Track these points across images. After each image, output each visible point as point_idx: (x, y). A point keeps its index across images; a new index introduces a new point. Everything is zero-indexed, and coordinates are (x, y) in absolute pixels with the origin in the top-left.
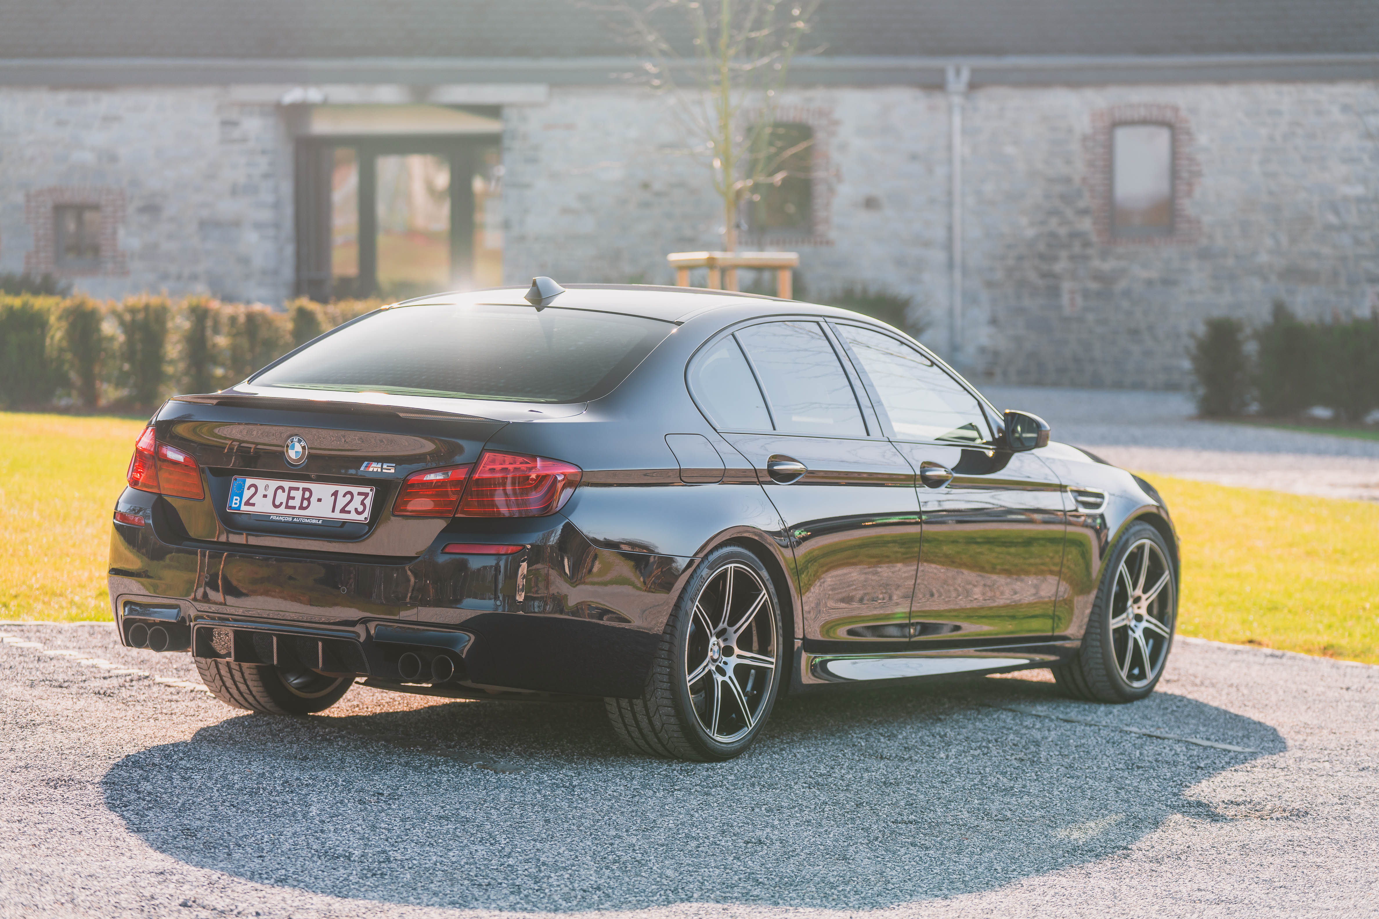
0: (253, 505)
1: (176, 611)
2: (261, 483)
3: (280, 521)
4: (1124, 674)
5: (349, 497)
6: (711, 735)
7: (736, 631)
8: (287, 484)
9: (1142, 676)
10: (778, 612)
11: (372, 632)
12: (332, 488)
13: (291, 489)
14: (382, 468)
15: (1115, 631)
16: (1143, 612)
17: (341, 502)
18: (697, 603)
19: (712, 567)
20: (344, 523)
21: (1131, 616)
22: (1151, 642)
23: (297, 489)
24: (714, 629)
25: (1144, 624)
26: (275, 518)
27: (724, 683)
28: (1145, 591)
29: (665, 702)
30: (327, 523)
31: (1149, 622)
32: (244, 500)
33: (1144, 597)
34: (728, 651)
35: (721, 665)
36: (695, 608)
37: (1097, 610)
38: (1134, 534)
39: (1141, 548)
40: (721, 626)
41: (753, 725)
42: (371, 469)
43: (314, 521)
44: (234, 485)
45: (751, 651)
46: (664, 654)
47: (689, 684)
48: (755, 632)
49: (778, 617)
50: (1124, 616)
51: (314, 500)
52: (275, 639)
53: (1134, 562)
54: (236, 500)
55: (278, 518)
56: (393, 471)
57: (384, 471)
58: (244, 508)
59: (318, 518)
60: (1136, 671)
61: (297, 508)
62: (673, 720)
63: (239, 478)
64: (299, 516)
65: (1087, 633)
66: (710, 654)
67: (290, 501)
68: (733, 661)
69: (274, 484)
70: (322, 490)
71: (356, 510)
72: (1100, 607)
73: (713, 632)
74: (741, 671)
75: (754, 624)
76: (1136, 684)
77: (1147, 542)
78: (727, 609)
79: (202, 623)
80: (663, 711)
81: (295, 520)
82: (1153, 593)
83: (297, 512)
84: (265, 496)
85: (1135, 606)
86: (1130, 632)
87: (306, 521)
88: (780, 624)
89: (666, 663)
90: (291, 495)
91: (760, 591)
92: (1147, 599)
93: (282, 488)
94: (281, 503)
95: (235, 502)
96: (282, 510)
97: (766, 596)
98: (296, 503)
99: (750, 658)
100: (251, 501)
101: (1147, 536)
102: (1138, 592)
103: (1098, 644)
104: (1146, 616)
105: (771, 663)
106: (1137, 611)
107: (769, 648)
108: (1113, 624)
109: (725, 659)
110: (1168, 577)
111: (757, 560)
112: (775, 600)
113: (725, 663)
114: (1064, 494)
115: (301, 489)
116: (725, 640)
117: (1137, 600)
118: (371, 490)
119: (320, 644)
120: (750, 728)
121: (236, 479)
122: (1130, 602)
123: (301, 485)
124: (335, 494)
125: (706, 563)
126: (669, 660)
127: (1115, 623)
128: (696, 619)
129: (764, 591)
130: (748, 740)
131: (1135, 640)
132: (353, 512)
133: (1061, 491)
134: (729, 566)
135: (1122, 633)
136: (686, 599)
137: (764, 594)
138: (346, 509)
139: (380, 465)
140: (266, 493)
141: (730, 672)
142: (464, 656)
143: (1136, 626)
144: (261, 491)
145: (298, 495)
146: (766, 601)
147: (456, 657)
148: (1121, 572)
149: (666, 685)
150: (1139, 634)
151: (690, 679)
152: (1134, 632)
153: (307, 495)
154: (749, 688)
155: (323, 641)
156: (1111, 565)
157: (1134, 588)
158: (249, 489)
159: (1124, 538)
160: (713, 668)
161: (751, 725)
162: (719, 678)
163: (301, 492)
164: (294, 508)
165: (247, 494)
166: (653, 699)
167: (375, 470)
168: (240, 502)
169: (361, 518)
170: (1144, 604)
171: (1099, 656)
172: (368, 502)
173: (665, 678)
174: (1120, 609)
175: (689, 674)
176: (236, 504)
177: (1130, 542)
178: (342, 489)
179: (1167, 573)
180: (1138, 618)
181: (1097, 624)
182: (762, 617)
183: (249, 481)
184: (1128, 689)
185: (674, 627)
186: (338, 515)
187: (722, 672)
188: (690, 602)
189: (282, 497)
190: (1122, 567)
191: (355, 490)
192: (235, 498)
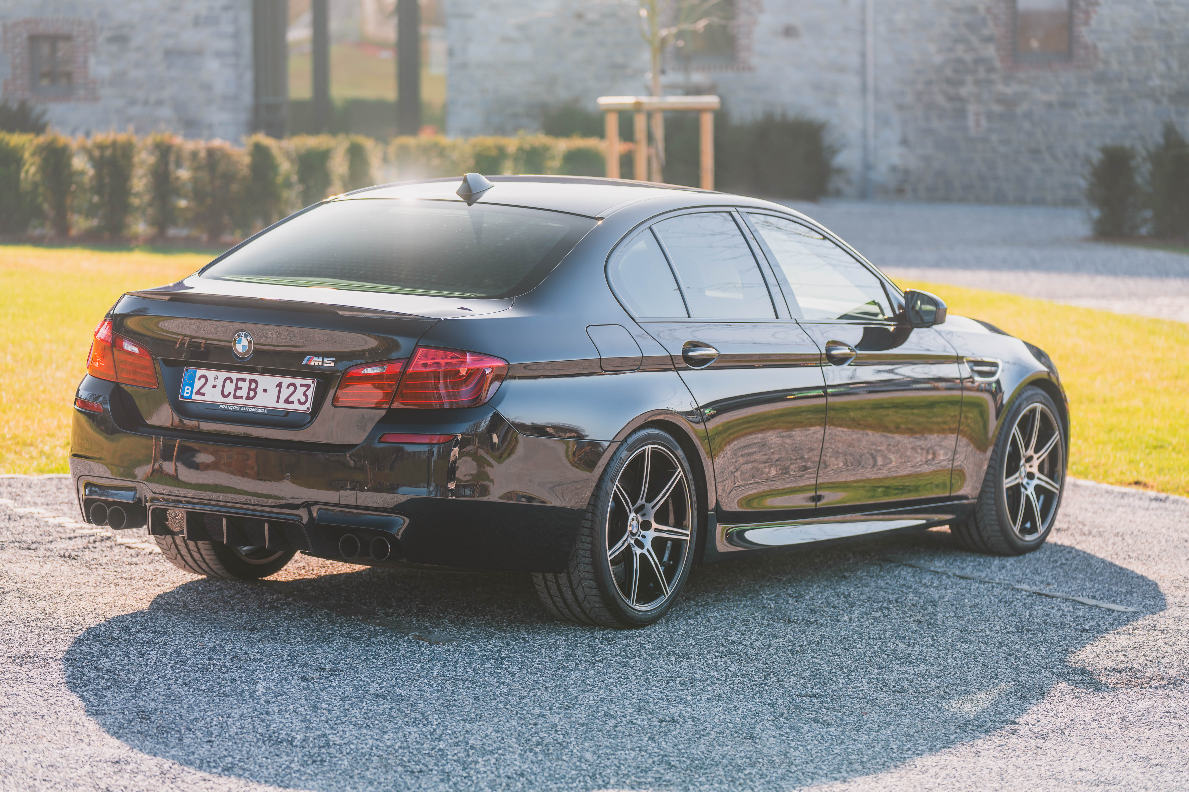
0: (204, 394)
1: (132, 493)
2: (211, 374)
3: (229, 410)
4: (1016, 529)
5: (292, 388)
6: (631, 605)
7: (653, 507)
8: (234, 376)
9: (1034, 529)
10: (693, 488)
11: (315, 515)
12: (277, 380)
13: (238, 380)
14: (323, 362)
15: (1008, 489)
16: (1035, 470)
17: (285, 392)
18: (617, 483)
19: (631, 449)
20: (288, 413)
21: (1023, 474)
22: (1042, 498)
23: (244, 380)
24: (633, 506)
25: (1036, 482)
26: (223, 407)
27: (642, 555)
28: (1036, 451)
29: (588, 575)
30: (272, 412)
31: (1041, 480)
32: (195, 389)
33: (1036, 456)
34: (646, 526)
35: (640, 538)
36: (615, 488)
37: (992, 471)
38: (1026, 399)
39: (1033, 411)
40: (639, 503)
41: (669, 594)
42: (312, 363)
43: (260, 411)
44: (186, 375)
45: (667, 524)
46: (586, 531)
47: (609, 559)
48: (671, 508)
49: (693, 493)
50: (1017, 475)
51: (259, 390)
52: (224, 520)
53: (1026, 425)
54: (188, 389)
55: (226, 407)
56: (332, 365)
57: (325, 365)
58: (195, 397)
59: (264, 408)
60: (1028, 525)
61: (244, 398)
62: (594, 592)
63: (191, 369)
64: (245, 406)
65: (982, 492)
66: (629, 528)
67: (238, 391)
68: (651, 535)
69: (222, 375)
70: (267, 382)
71: (299, 400)
72: (994, 468)
73: (632, 508)
74: (659, 544)
75: (670, 501)
76: (1028, 538)
77: (1039, 406)
78: (645, 487)
79: (157, 505)
80: (585, 583)
81: (242, 409)
82: (1044, 453)
83: (244, 401)
84: (214, 386)
85: (1028, 465)
86: (1023, 490)
87: (253, 410)
88: (694, 499)
89: (588, 539)
90: (239, 386)
91: (676, 469)
92: (1038, 459)
93: (230, 379)
94: (230, 393)
95: (186, 391)
96: (230, 400)
97: (682, 473)
98: (243, 393)
99: (666, 531)
100: (202, 391)
101: (1039, 400)
102: (1030, 452)
103: (993, 502)
104: (1037, 474)
105: (686, 535)
106: (1029, 470)
107: (684, 523)
108: (1007, 484)
109: (643, 532)
110: (1058, 437)
111: (673, 440)
112: (690, 477)
113: (644, 537)
114: (961, 366)
115: (248, 380)
116: (643, 515)
117: (1029, 459)
118: (313, 382)
119: (266, 525)
120: (667, 597)
121: (187, 370)
122: (1023, 461)
123: (248, 376)
124: (280, 385)
125: (625, 445)
126: (591, 537)
127: (1008, 483)
128: (616, 497)
129: (680, 469)
130: (665, 607)
131: (1027, 496)
132: (296, 402)
133: (958, 363)
134: (647, 447)
135: (1015, 491)
136: (606, 480)
137: (680, 472)
138: (290, 400)
139: (320, 359)
140: (215, 383)
141: (648, 545)
142: (399, 537)
143: (1028, 484)
144: (211, 382)
145: (245, 385)
146: (682, 477)
147: (392, 539)
148: (1014, 434)
149: (588, 560)
150: (1030, 491)
151: (611, 554)
152: (1026, 489)
153: (253, 385)
154: (665, 559)
155: (269, 522)
156: (1005, 429)
157: (1026, 449)
158: (199, 379)
159: (1017, 403)
160: (633, 542)
161: (667, 594)
162: (638, 551)
163: (247, 383)
164: (241, 398)
165: (198, 384)
166: (576, 573)
167: (316, 364)
168: (192, 391)
169: (304, 408)
170: (1036, 463)
171: (994, 513)
172: (310, 393)
173: (588, 554)
174: (1013, 469)
175: (610, 549)
176: (187, 393)
177: (1023, 407)
178: (286, 381)
179: (1057, 433)
180: (1031, 476)
181: (991, 484)
182: (678, 493)
183: (200, 372)
184: (1020, 543)
185: (595, 506)
186: (282, 405)
187: (641, 545)
188: (610, 482)
189: (230, 387)
190: (1015, 430)
191: (298, 382)
192: (187, 387)
